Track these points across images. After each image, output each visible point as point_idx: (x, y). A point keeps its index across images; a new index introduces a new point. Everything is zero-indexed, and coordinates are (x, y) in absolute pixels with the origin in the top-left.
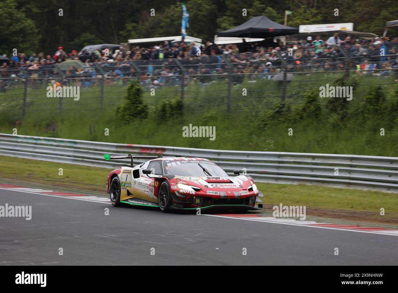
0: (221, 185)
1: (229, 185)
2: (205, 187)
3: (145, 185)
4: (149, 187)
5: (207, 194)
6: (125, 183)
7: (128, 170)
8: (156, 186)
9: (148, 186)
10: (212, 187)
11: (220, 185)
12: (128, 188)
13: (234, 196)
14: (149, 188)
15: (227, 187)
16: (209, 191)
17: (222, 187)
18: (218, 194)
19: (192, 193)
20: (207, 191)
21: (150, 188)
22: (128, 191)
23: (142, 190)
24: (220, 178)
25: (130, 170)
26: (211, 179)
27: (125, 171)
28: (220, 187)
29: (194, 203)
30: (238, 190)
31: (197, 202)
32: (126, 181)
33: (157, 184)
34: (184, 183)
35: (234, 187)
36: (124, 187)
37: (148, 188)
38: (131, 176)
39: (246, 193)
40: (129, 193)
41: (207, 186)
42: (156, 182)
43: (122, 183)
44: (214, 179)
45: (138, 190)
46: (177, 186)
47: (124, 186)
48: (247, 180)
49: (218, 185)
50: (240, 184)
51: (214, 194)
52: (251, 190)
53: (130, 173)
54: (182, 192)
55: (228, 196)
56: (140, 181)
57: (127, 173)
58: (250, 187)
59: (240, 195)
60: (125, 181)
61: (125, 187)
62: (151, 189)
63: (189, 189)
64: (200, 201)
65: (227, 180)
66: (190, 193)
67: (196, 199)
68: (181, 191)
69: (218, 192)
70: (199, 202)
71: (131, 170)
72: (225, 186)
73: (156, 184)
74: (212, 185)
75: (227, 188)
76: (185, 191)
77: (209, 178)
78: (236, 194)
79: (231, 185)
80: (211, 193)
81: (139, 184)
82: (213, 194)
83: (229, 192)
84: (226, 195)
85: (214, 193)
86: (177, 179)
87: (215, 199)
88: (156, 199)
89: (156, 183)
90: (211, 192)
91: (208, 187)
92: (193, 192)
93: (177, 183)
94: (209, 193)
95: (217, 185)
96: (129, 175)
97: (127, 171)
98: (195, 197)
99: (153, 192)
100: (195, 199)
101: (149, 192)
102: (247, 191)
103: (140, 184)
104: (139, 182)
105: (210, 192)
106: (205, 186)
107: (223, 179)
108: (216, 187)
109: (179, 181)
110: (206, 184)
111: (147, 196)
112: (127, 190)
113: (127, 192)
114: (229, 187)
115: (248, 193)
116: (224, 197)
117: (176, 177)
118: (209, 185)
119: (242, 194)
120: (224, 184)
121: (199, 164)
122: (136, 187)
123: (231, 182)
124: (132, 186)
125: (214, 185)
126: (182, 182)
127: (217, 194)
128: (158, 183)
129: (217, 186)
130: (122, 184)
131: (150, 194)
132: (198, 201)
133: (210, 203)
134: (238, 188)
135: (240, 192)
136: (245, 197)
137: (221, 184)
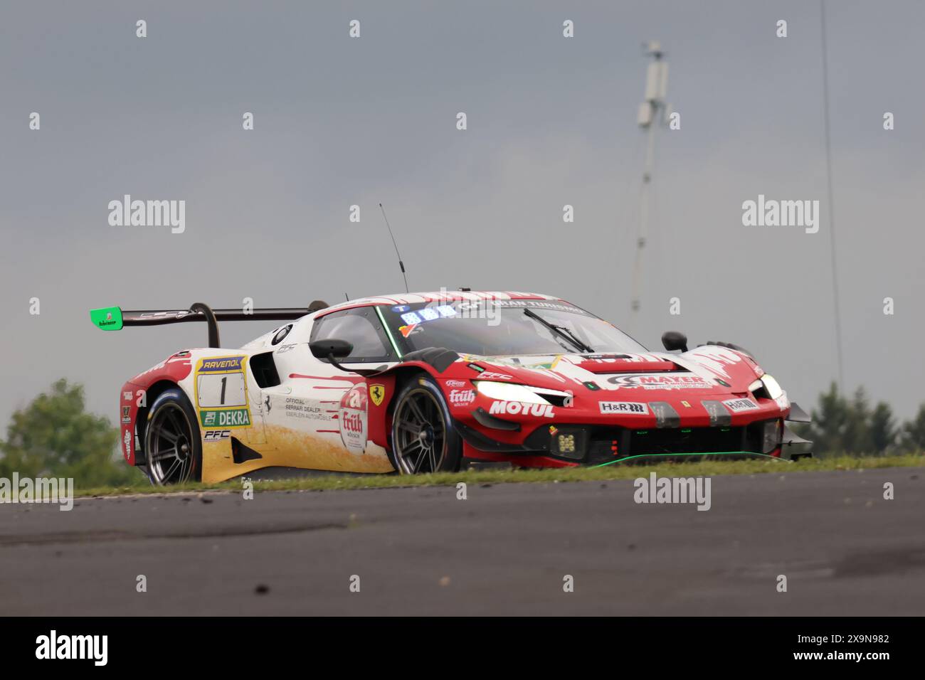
0: (647, 378)
1: (676, 379)
2: (589, 387)
3: (322, 406)
4: (342, 411)
5: (603, 412)
6: (218, 413)
7: (226, 359)
8: (378, 404)
9: (336, 407)
10: (614, 387)
11: (643, 380)
12: (238, 433)
13: (707, 418)
14: (341, 416)
15: (672, 386)
16: (607, 403)
17: (654, 387)
18: (646, 412)
19: (539, 414)
20: (601, 403)
21: (346, 413)
22: (235, 443)
23: (305, 427)
24: (629, 357)
25: (234, 358)
26: (599, 361)
27: (208, 365)
28: (647, 387)
29: (553, 451)
30: (713, 394)
31: (562, 449)
32: (223, 402)
33: (378, 396)
34: (503, 377)
35: (699, 386)
36: (215, 429)
37: (336, 417)
38: (244, 378)
39: (750, 405)
40: (240, 452)
41: (592, 383)
42: (373, 389)
43: (204, 414)
44: (613, 361)
45: (285, 431)
46: (476, 392)
47: (217, 424)
48: (739, 359)
49: (637, 379)
50: (715, 376)
51: (629, 412)
52: (762, 394)
53: (239, 367)
54: (500, 414)
55: (683, 419)
56: (294, 395)
57: (220, 369)
58: (756, 386)
59: (729, 414)
60: (218, 403)
61: (221, 429)
62: (348, 420)
63: (526, 400)
64: (576, 440)
65: (657, 360)
66: (534, 413)
67: (562, 437)
68: (495, 409)
69: (644, 405)
70: (572, 449)
71: (240, 359)
72: (661, 380)
73: (374, 397)
74: (612, 381)
75: (674, 390)
76: (514, 407)
77: (587, 357)
78: (713, 410)
79: (685, 379)
80: (615, 407)
81: (288, 407)
82: (624, 412)
83: (686, 404)
84: (675, 414)
85: (628, 407)
86: (468, 366)
87: (634, 431)
88: (379, 458)
89: (376, 393)
90: (617, 404)
91: (597, 388)
92: (548, 410)
93: (472, 380)
94: (608, 409)
95: (633, 379)
96: (232, 378)
97: (222, 365)
98: (553, 430)
99: (360, 430)
100: (557, 435)
101: (345, 432)
102: (751, 399)
103: (294, 405)
104: (289, 400)
105: (613, 404)
106: (586, 384)
107: (645, 359)
108: (629, 385)
109: (482, 370)
110: (588, 376)
111: (334, 449)
112: (229, 440)
113: (233, 448)
114: (678, 387)
115: (755, 407)
116: (670, 424)
117: (463, 358)
118: (602, 381)
119: (736, 410)
120: (657, 376)
121: (528, 313)
122: (278, 418)
123: (678, 368)
124: (256, 419)
125: (621, 379)
126: (492, 375)
127: (640, 413)
128: (382, 390)
129: (632, 382)
130: (203, 418)
131: (347, 439)
132: (567, 443)
133: (618, 450)
134: (713, 386)
135: (725, 402)
136: (749, 423)
137: (647, 376)
